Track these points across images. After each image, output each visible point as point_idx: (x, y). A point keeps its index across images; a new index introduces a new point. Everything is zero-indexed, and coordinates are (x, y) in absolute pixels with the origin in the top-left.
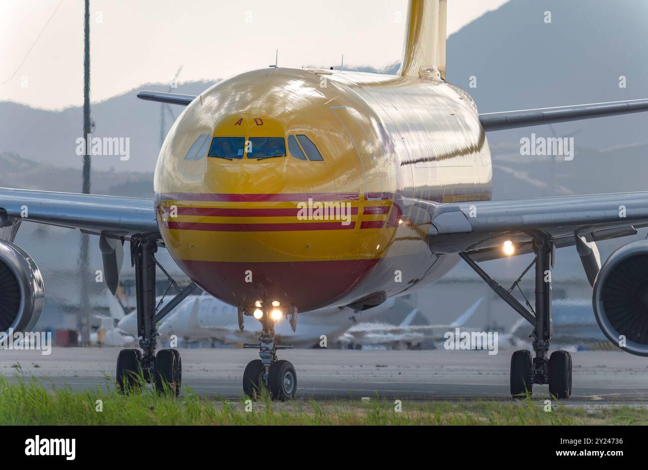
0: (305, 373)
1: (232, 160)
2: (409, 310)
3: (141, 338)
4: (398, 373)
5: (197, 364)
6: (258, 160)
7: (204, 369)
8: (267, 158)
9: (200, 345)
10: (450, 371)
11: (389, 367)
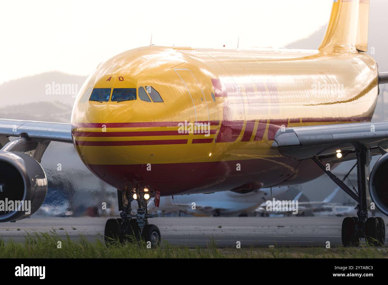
0: (235, 231)
1: (102, 102)
2: (297, 192)
3: (121, 211)
4: (291, 230)
5: (170, 226)
6: (118, 102)
7: (174, 230)
8: (124, 101)
9: (172, 215)
10: (322, 229)
11: (285, 227)
